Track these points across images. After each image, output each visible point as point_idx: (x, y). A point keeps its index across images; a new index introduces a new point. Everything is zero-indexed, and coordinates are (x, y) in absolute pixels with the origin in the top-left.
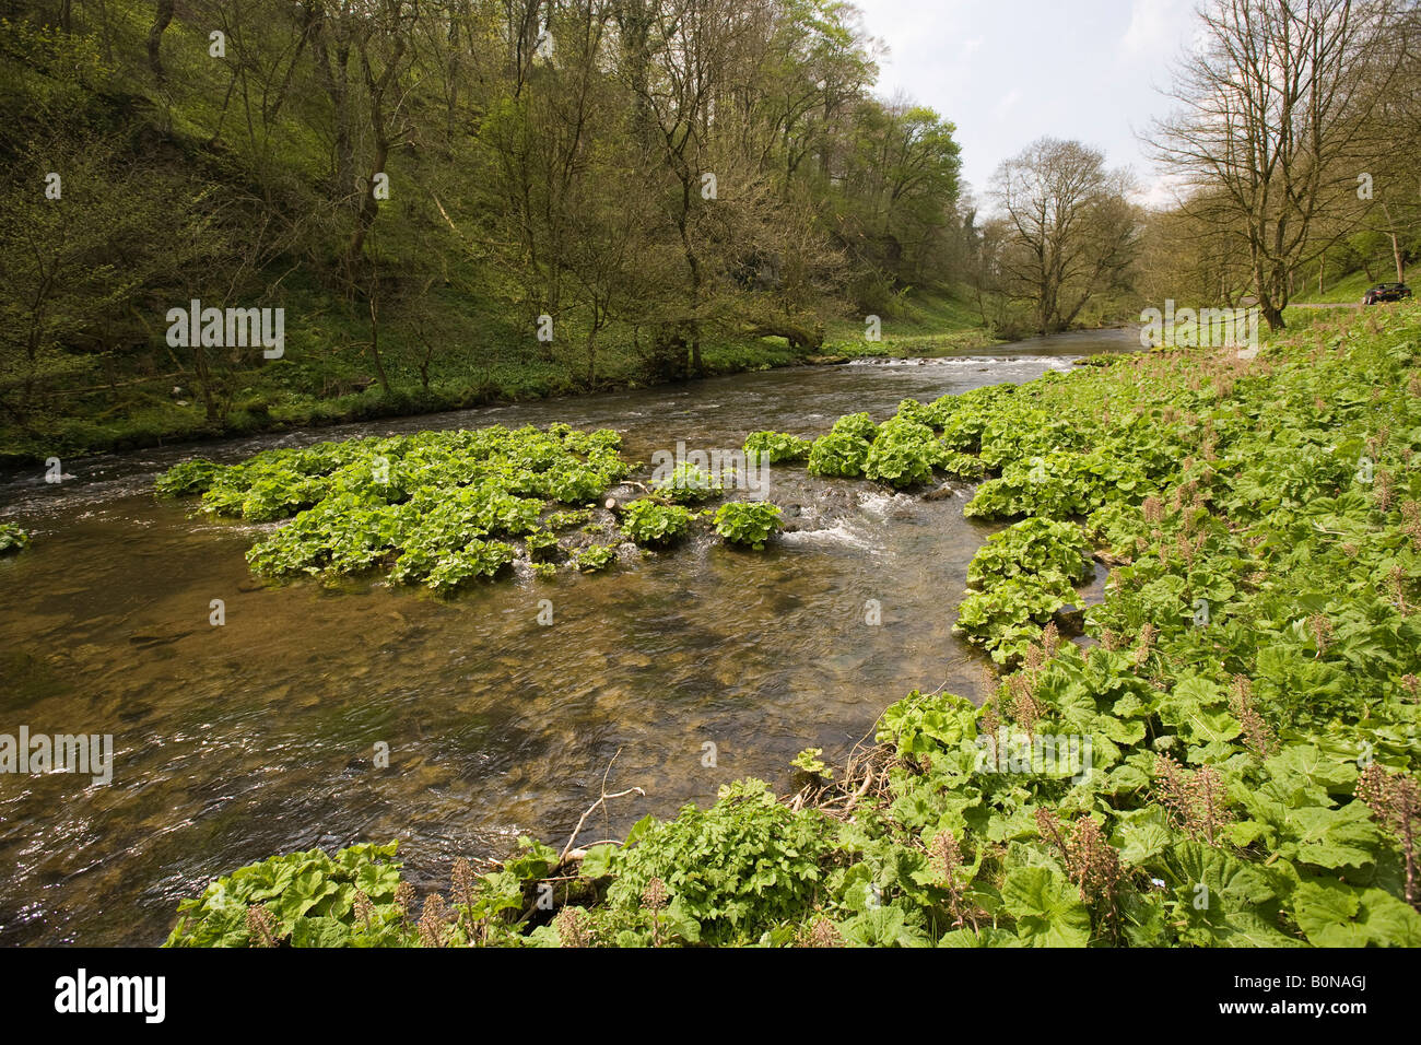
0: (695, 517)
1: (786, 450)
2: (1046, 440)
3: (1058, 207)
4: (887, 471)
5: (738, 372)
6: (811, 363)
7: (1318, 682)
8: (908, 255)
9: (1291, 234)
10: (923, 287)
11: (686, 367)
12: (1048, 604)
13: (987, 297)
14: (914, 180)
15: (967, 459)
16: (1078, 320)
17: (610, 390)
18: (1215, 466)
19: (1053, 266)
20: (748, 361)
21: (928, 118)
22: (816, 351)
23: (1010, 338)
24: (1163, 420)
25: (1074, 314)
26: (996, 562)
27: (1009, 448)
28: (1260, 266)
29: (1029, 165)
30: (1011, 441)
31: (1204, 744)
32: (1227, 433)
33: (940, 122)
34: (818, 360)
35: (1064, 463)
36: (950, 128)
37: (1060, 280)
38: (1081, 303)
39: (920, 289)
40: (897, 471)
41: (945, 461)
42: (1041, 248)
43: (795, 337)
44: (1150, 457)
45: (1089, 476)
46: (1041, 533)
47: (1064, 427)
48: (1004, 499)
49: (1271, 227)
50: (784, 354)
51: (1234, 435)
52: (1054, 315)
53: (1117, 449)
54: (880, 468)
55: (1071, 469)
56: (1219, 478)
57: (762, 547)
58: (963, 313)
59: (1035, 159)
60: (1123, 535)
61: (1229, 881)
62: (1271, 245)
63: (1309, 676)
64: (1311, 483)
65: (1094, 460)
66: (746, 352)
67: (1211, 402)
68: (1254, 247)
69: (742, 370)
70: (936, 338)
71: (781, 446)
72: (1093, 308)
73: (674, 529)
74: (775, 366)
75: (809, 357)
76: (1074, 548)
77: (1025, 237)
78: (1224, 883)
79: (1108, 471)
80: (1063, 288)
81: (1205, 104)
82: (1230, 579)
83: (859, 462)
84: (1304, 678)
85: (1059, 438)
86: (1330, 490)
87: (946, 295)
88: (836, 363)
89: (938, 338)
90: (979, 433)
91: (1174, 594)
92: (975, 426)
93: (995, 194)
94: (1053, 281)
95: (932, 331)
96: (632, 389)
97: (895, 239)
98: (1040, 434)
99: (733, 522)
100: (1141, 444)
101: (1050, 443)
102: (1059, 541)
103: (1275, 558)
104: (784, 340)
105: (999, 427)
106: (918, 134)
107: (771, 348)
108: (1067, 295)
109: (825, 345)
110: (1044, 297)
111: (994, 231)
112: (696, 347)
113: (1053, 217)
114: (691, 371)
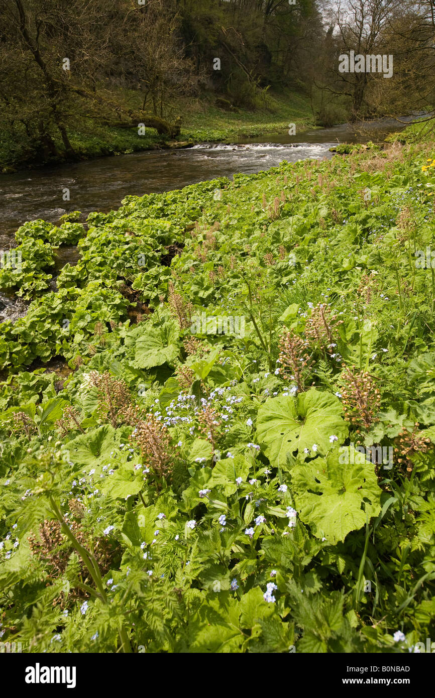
8: (278, 60)
11: (57, 153)
20: (116, 147)
23: (325, 125)
34: (173, 145)
43: (158, 127)
50: (149, 141)
66: (117, 139)
74: (138, 150)
88: (183, 147)
109: (182, 133)
110: (354, 94)
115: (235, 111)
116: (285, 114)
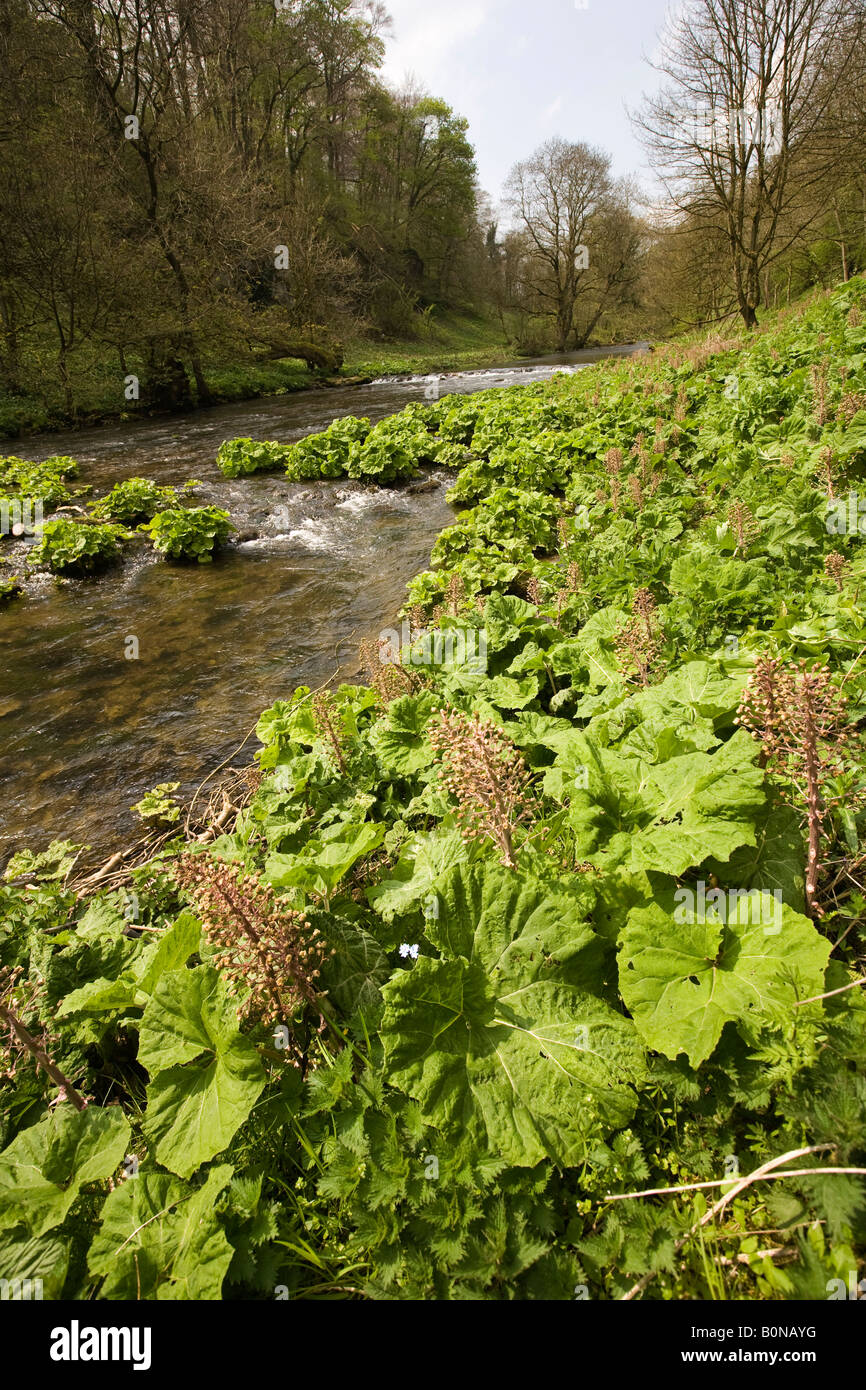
0: (130, 535)
1: (264, 457)
2: (535, 423)
3: (570, 217)
4: (369, 466)
5: (250, 397)
6: (332, 385)
7: (735, 586)
8: (432, 271)
9: (765, 227)
10: (449, 307)
11: (188, 393)
12: (503, 574)
13: (508, 316)
14: (430, 186)
15: (457, 448)
16: (594, 337)
17: (98, 423)
18: (683, 426)
19: (568, 280)
20: (262, 386)
21: (440, 111)
22: (336, 372)
23: (532, 353)
24: (644, 395)
25: (590, 329)
26: (460, 539)
27: (499, 434)
28: (738, 263)
29: (541, 169)
30: (501, 427)
31: (601, 689)
32: (697, 398)
33: (453, 117)
34: (339, 381)
35: (550, 442)
36: (462, 125)
37: (575, 296)
38: (596, 319)
39: (445, 310)
40: (379, 465)
41: (435, 452)
42: (557, 261)
43: (314, 359)
44: (631, 431)
45: (571, 450)
46: (510, 506)
47: (554, 409)
48: (485, 480)
49: (748, 223)
50: (302, 376)
51: (704, 398)
52: (572, 332)
53: (601, 425)
54: (362, 465)
55: (556, 447)
56: (686, 438)
57: (210, 558)
58: (490, 334)
59: (547, 164)
60: (586, 493)
61: (521, 925)
62: (747, 240)
63: (724, 581)
64: (757, 414)
65: (575, 438)
66: (256, 375)
67: (688, 376)
68: (733, 244)
69: (257, 396)
70: (459, 355)
71: (257, 453)
72: (606, 325)
73: (96, 550)
74: (293, 390)
75: (329, 379)
76: (543, 516)
77: (544, 251)
78: (513, 930)
79: (589, 444)
80: (579, 304)
81: (694, 85)
82: (681, 519)
83: (340, 461)
84: (719, 583)
85: (548, 420)
86: (773, 418)
87: (471, 315)
88: (358, 383)
89: (461, 355)
90: (473, 424)
91: (624, 539)
92: (469, 417)
93: (511, 202)
94: (569, 297)
95: (457, 350)
96: (126, 421)
97: (415, 253)
98: (530, 417)
99: (169, 533)
100: (623, 418)
101: (539, 426)
102: (528, 511)
103: (725, 494)
104: (300, 363)
105: (491, 415)
106: (432, 130)
107: (285, 370)
108: (583, 310)
109: (345, 366)
110: (560, 312)
111: (514, 245)
112: (196, 370)
113: (566, 227)
114: (194, 397)
115: (389, 341)
116: (462, 345)
